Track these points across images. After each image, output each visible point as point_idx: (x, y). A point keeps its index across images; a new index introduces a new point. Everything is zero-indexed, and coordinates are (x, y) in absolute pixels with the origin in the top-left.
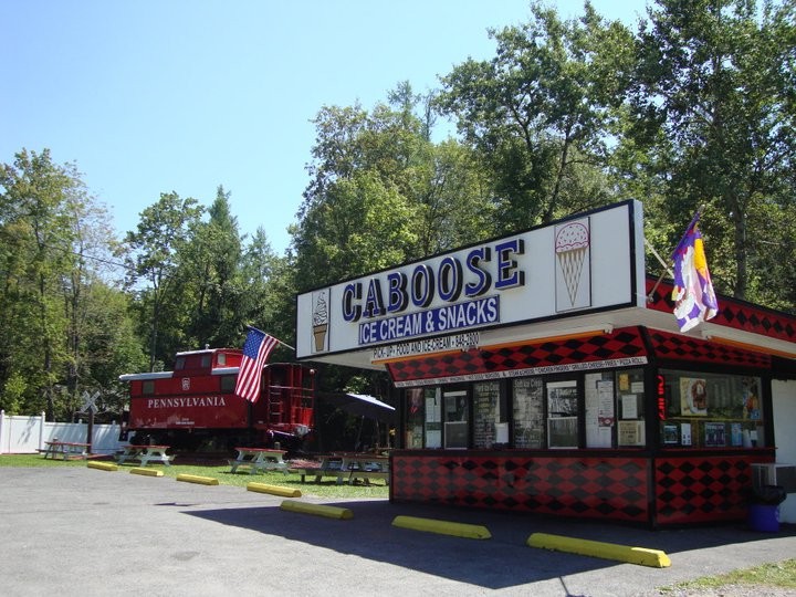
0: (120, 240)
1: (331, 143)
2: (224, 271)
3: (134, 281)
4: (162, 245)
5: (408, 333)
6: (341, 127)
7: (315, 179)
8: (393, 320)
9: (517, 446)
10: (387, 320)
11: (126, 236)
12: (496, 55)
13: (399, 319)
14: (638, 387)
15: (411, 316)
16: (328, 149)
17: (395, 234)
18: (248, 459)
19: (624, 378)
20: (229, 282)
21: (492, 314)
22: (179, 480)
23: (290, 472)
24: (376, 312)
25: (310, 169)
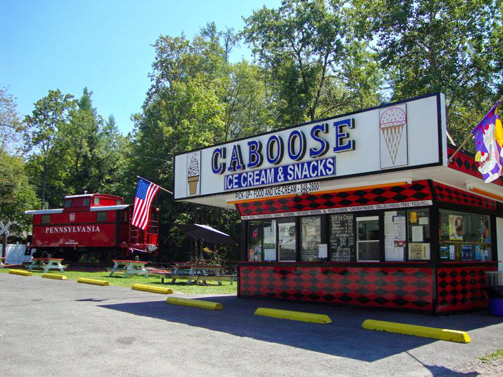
0: (21, 121)
1: (165, 60)
2: (92, 142)
3: (30, 147)
4: (49, 125)
5: (263, 183)
6: (172, 50)
7: (155, 84)
8: (252, 174)
9: (333, 260)
10: (247, 173)
11: (24, 118)
12: (281, 6)
13: (256, 173)
14: (424, 221)
15: (266, 171)
16: (163, 64)
17: (210, 121)
18: (121, 267)
19: (414, 214)
20: (96, 150)
21: (330, 170)
22: (79, 282)
23: (150, 276)
24: (239, 167)
25: (151, 77)
